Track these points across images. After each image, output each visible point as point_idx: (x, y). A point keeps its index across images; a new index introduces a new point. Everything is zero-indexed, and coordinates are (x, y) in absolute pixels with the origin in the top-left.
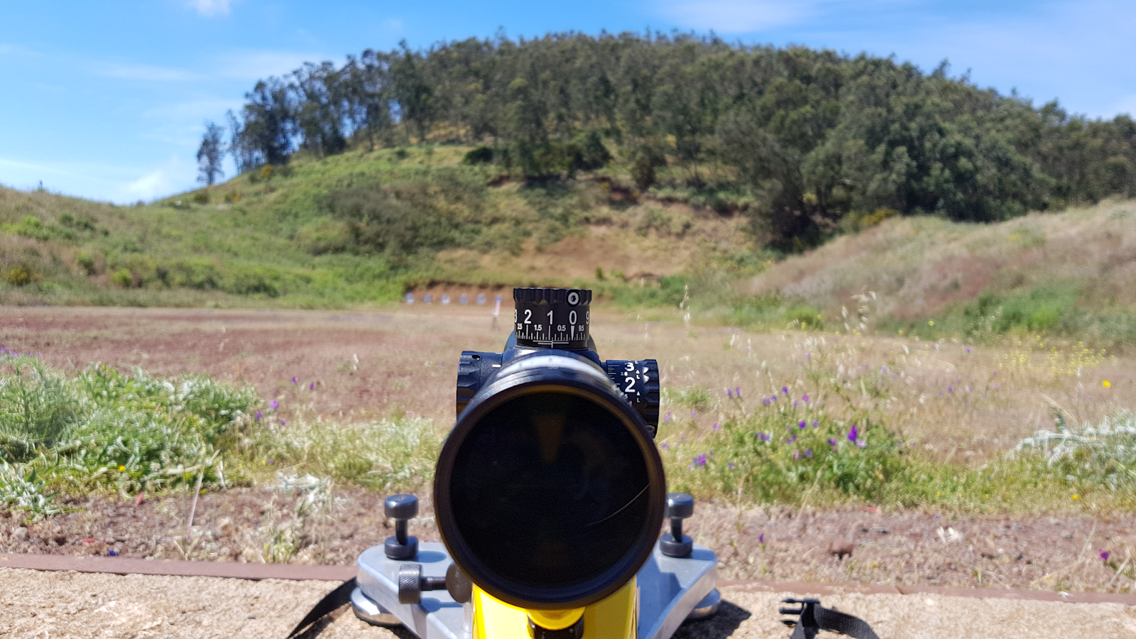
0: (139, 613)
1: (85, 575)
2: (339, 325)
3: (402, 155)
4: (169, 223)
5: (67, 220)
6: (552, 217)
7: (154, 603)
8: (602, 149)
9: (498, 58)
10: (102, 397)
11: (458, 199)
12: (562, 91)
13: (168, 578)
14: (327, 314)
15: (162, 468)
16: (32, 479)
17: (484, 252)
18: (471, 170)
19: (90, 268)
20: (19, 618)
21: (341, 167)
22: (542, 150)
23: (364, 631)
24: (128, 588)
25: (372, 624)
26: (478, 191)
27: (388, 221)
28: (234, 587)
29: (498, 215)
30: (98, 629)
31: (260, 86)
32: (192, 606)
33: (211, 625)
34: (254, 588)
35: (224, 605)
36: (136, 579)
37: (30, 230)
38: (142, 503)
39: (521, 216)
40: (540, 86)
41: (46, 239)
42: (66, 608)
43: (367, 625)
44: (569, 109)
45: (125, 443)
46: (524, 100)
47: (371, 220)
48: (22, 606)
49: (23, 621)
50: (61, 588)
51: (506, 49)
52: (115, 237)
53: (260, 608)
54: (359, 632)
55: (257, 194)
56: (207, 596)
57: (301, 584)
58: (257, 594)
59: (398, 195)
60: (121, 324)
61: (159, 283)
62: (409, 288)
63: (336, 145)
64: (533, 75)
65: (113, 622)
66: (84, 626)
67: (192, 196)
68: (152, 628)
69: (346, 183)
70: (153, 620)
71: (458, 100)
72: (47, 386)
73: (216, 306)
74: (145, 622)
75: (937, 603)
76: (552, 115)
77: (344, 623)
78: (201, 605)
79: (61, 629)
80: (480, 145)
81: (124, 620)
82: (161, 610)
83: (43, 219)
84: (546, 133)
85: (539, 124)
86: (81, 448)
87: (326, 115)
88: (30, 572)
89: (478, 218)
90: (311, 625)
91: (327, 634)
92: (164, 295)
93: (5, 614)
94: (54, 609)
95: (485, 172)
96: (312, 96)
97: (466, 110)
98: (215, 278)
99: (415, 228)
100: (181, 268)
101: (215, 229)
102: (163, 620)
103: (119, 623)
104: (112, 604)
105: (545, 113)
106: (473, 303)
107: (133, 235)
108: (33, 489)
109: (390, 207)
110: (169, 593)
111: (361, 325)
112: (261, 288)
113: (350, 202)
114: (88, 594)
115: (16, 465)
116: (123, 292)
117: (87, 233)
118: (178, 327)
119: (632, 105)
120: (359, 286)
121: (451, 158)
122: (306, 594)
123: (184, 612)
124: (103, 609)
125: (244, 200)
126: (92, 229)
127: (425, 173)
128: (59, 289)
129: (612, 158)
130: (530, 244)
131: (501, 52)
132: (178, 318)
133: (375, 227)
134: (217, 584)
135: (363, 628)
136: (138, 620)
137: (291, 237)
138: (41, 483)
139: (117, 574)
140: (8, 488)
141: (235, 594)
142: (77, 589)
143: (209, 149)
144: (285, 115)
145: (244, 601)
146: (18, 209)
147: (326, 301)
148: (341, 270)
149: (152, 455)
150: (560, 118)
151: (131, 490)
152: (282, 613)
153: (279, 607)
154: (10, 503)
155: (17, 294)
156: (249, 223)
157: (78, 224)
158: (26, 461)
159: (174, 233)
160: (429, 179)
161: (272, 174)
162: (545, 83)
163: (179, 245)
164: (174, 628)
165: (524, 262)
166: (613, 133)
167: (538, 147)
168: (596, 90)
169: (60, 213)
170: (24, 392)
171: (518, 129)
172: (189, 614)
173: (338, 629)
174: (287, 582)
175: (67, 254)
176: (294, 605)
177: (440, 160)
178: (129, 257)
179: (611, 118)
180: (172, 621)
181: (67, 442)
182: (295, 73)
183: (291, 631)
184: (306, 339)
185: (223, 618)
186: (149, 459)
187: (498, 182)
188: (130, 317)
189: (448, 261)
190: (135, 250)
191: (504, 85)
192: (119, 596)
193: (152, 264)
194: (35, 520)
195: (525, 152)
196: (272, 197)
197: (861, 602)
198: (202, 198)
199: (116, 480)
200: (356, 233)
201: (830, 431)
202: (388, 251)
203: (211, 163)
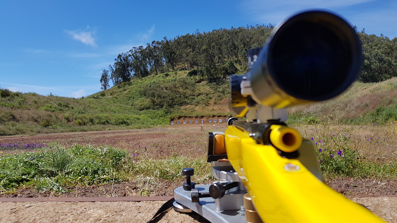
0: (101, 213)
1: (81, 203)
2: (150, 132)
3: (167, 75)
4: (93, 104)
5: (60, 105)
6: (219, 92)
7: (106, 210)
8: (235, 67)
9: (197, 40)
10: (78, 155)
11: (186, 88)
12: (219, 49)
13: (109, 202)
14: (145, 130)
15: (99, 176)
16: (57, 182)
17: (197, 105)
18: (190, 78)
19: (68, 120)
20: (61, 216)
21: (147, 81)
22: (214, 70)
23: (179, 215)
24: (96, 206)
25: (181, 213)
26: (193, 85)
27: (164, 97)
28: (132, 204)
29: (200, 92)
30: (88, 218)
31: (119, 56)
32: (118, 210)
33: (126, 215)
34: (138, 204)
35: (129, 209)
36: (98, 203)
37: (49, 108)
38: (93, 188)
39: (208, 92)
40: (212, 48)
41: (54, 111)
42: (76, 212)
43: (179, 213)
44: (222, 55)
45: (86, 169)
46: (206, 53)
47: (158, 97)
48: (62, 212)
49: (63, 217)
50: (74, 206)
51: (200, 37)
52: (76, 109)
53: (141, 210)
54: (177, 215)
55: (121, 92)
56: (123, 207)
57: (154, 202)
58: (140, 205)
59: (166, 89)
60: (79, 137)
61: (91, 123)
62: (172, 120)
63: (145, 74)
64: (209, 45)
65: (93, 216)
66: (83, 217)
67: (100, 94)
68: (106, 217)
69: (149, 86)
70: (106, 215)
71: (184, 55)
72: (60, 152)
73: (110, 129)
74: (103, 215)
75: (389, 200)
76: (217, 57)
77: (171, 213)
78: (121, 210)
79: (76, 219)
80: (193, 69)
81: (96, 215)
82: (108, 212)
83: (53, 105)
84: (215, 63)
85: (212, 61)
86: (72, 171)
87: (141, 64)
88: (63, 202)
89: (194, 94)
90: (160, 214)
91: (166, 216)
92: (93, 127)
93: (56, 215)
94: (73, 213)
95: (195, 78)
96: (136, 58)
97: (187, 58)
98: (109, 120)
99: (173, 99)
100: (97, 118)
101: (107, 104)
102: (109, 214)
103: (95, 216)
104: (92, 210)
105: (214, 57)
106: (194, 123)
107: (81, 108)
108: (58, 185)
109: (164, 92)
110: (110, 207)
111: (157, 132)
112: (123, 123)
113: (150, 92)
114: (83, 208)
115: (51, 178)
116: (79, 127)
117: (67, 108)
118: (97, 136)
119: (244, 51)
120: (155, 120)
121: (183, 75)
122: (156, 205)
123: (116, 212)
124: (89, 212)
125: (116, 94)
126: (68, 107)
127: (175, 80)
128: (58, 127)
129: (238, 70)
130: (212, 102)
131: (198, 38)
132: (98, 134)
133: (159, 100)
134: (126, 203)
135: (178, 214)
136: (101, 215)
137: (132, 105)
138: (60, 183)
139: (92, 202)
140: (50, 185)
141: (132, 206)
142: (80, 207)
143: (104, 78)
144: (128, 65)
145: (136, 208)
146: (44, 102)
147: (145, 126)
148: (149, 115)
149: (95, 172)
150: (219, 58)
151: (89, 184)
152: (149, 211)
153: (148, 209)
154: (50, 190)
155: (45, 130)
156: (119, 102)
157: (64, 105)
158: (54, 177)
159: (94, 106)
160: (176, 82)
161: (125, 85)
162: (213, 47)
163: (96, 110)
164: (114, 217)
165: (210, 108)
166: (238, 62)
167: (212, 69)
168: (231, 47)
169: (58, 103)
170: (53, 154)
171: (205, 63)
172: (119, 212)
173: (170, 215)
174: (149, 201)
175: (61, 116)
176: (153, 208)
177: (180, 76)
178: (80, 115)
179: (237, 57)
180: (112, 214)
181: (67, 170)
182: (130, 51)
183: (153, 216)
184: (140, 137)
185: (130, 213)
186: (94, 174)
187: (199, 82)
188: (82, 134)
189: (184, 110)
190: (82, 113)
191: (199, 49)
192: (94, 208)
193: (88, 117)
194: (59, 194)
195: (208, 71)
196: (125, 92)
197: (359, 200)
198: (103, 94)
199: (84, 181)
200: (154, 102)
201: (330, 153)
202: (164, 107)
203: (105, 83)
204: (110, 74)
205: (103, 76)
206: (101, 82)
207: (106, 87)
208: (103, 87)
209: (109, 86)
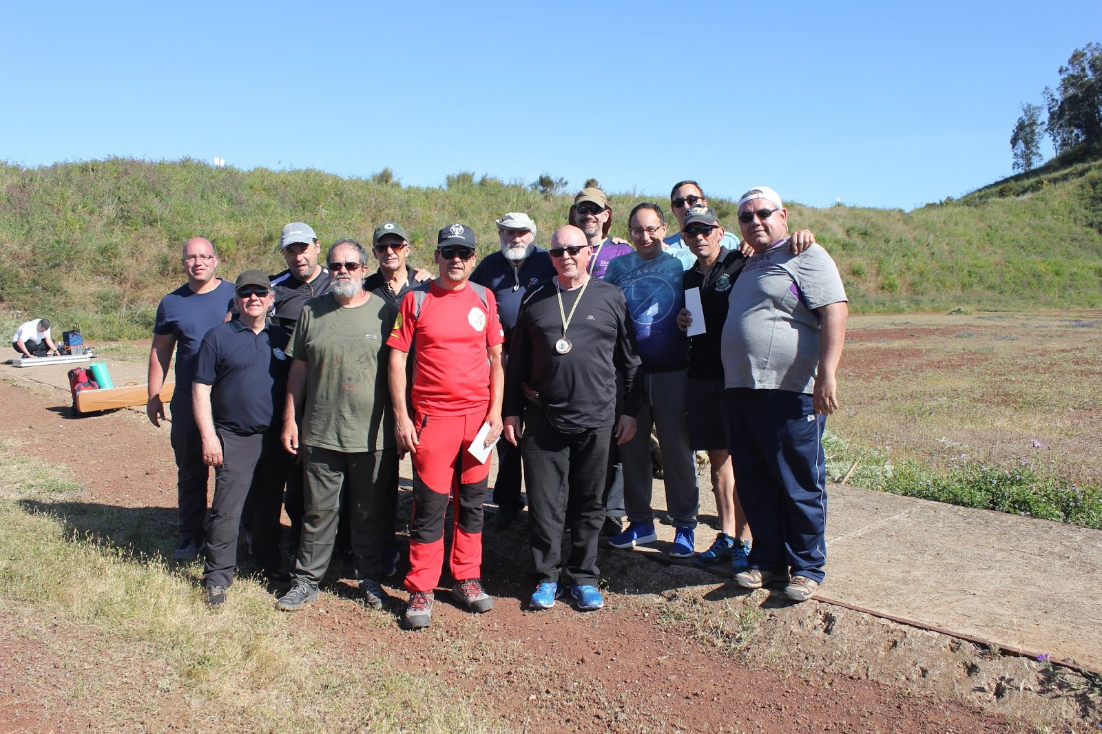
19: (861, 277)
31: (1076, 57)
55: (1064, 179)
67: (996, 188)
196: (1080, 178)
203: (1027, 147)
204: (1044, 116)
205: (1021, 126)
206: (1013, 147)
207: (1030, 159)
208: (1021, 161)
209: (1040, 156)
